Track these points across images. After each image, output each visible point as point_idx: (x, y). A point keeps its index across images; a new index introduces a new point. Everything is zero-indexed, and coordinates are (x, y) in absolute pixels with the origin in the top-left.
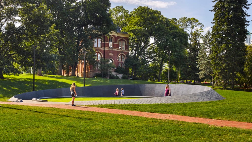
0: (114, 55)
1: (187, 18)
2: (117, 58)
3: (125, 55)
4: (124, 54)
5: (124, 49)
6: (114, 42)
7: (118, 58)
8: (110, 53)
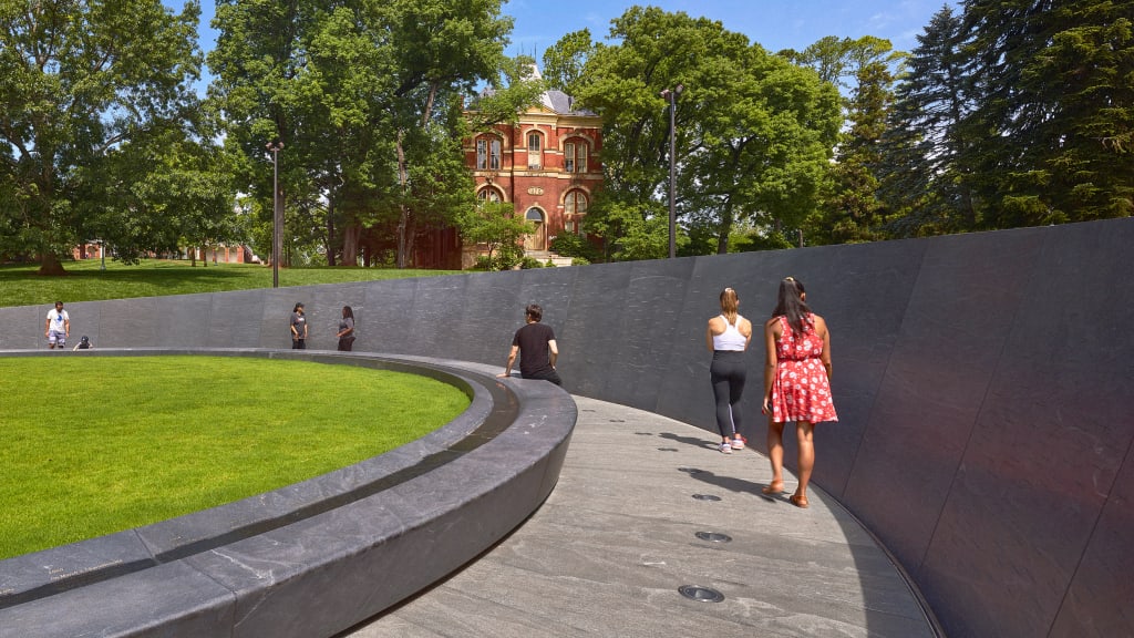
0: (546, 192)
1: (839, 41)
2: (558, 204)
3: (587, 190)
4: (583, 187)
5: (585, 170)
6: (546, 146)
7: (562, 202)
8: (533, 185)
